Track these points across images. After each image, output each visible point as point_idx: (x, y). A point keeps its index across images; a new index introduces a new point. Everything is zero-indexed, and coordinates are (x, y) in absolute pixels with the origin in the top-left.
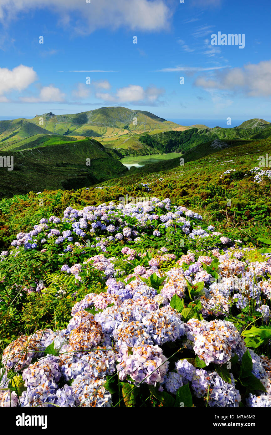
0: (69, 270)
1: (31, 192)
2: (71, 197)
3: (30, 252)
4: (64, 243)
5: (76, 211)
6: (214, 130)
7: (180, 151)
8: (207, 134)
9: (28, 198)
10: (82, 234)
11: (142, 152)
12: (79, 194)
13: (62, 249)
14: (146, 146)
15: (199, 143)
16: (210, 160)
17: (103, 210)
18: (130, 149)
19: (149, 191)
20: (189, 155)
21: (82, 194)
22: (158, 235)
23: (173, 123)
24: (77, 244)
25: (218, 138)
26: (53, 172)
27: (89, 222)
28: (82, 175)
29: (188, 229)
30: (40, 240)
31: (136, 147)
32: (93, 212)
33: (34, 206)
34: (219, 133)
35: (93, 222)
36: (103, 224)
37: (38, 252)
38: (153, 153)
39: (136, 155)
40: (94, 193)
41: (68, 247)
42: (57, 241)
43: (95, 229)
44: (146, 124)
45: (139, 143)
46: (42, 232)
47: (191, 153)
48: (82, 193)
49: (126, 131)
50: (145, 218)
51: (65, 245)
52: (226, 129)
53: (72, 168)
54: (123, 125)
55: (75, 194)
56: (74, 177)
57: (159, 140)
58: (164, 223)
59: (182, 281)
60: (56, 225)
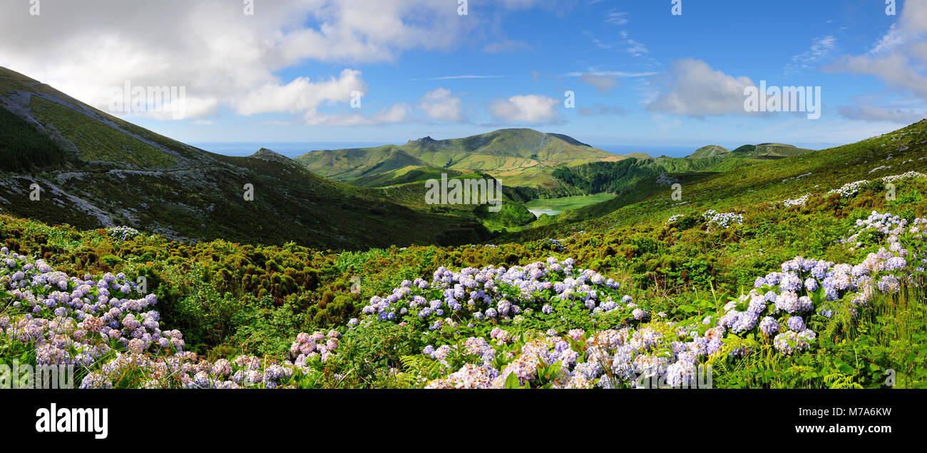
0: (433, 354)
1: (392, 246)
2: (447, 257)
3: (385, 324)
4: (431, 318)
5: (450, 273)
6: (660, 160)
7: (612, 191)
8: (650, 166)
9: (389, 255)
10: (457, 306)
11: (556, 192)
12: (460, 253)
13: (428, 326)
14: (563, 184)
15: (639, 179)
16: (655, 202)
17: (489, 274)
18: (540, 187)
19: (563, 251)
20: (627, 196)
21: (464, 254)
22: (548, 311)
23: (602, 151)
24: (448, 320)
25: (665, 171)
26: (425, 220)
27: (467, 291)
28: (467, 226)
29: (592, 302)
30: (399, 310)
31: (547, 185)
32: (474, 276)
33: (396, 265)
34: (666, 164)
35: (472, 290)
36: (486, 293)
37: (395, 325)
38: (573, 194)
39: (547, 196)
40: (481, 252)
41: (436, 323)
42: (422, 313)
43: (475, 301)
44: (563, 152)
45: (553, 180)
46: (403, 298)
47: (629, 193)
48: (464, 252)
49: (534, 162)
50: (532, 287)
51: (431, 320)
52: (675, 159)
53: (453, 215)
54: (530, 154)
55: (454, 252)
56: (456, 229)
57: (582, 174)
58: (560, 294)
59: (534, 361)
60: (422, 290)
